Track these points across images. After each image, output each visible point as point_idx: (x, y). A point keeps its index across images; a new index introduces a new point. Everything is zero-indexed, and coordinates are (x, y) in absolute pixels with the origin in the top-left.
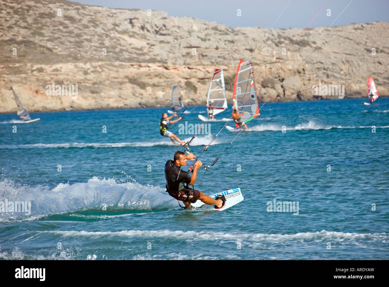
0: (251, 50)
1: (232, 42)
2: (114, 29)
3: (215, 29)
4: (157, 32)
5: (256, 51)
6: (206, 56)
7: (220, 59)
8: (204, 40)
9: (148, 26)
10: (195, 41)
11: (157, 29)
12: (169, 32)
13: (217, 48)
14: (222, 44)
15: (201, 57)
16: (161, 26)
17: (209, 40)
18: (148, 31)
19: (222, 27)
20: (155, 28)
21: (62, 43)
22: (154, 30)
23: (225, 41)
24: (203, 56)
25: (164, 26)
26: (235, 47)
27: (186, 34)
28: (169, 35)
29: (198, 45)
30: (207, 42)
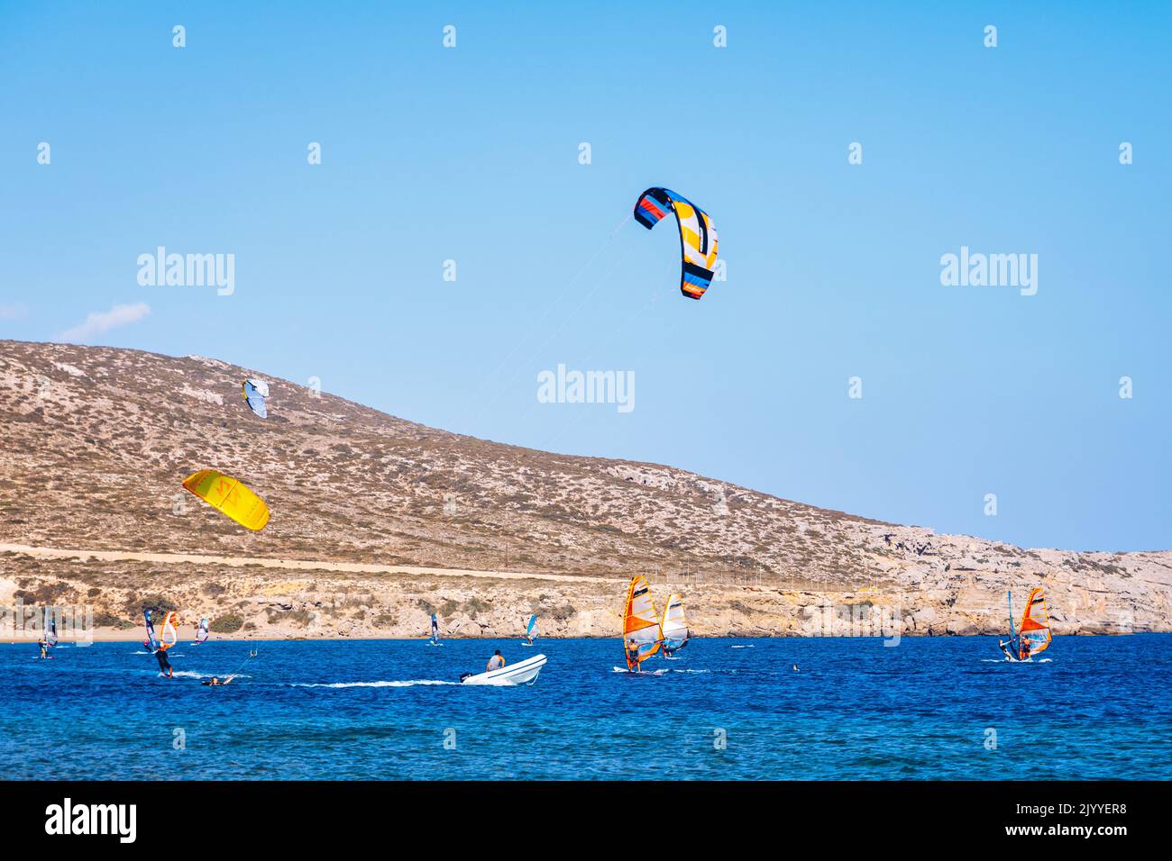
0: (1042, 575)
1: (1017, 564)
2: (862, 546)
3: (1000, 549)
4: (920, 552)
5: (1049, 576)
6: (980, 579)
7: (997, 584)
8: (980, 561)
9: (908, 544)
10: (967, 562)
11: (921, 548)
12: (935, 551)
13: (996, 572)
14: (1003, 567)
15: (974, 580)
16: (925, 544)
17: (987, 561)
18: (908, 549)
19: (1009, 548)
20: (917, 546)
21: (785, 561)
22: (915, 549)
23: (1009, 563)
24: (978, 580)
25: (929, 544)
26: (1019, 572)
27: (960, 555)
28: (935, 554)
29: (972, 568)
30: (984, 563)
